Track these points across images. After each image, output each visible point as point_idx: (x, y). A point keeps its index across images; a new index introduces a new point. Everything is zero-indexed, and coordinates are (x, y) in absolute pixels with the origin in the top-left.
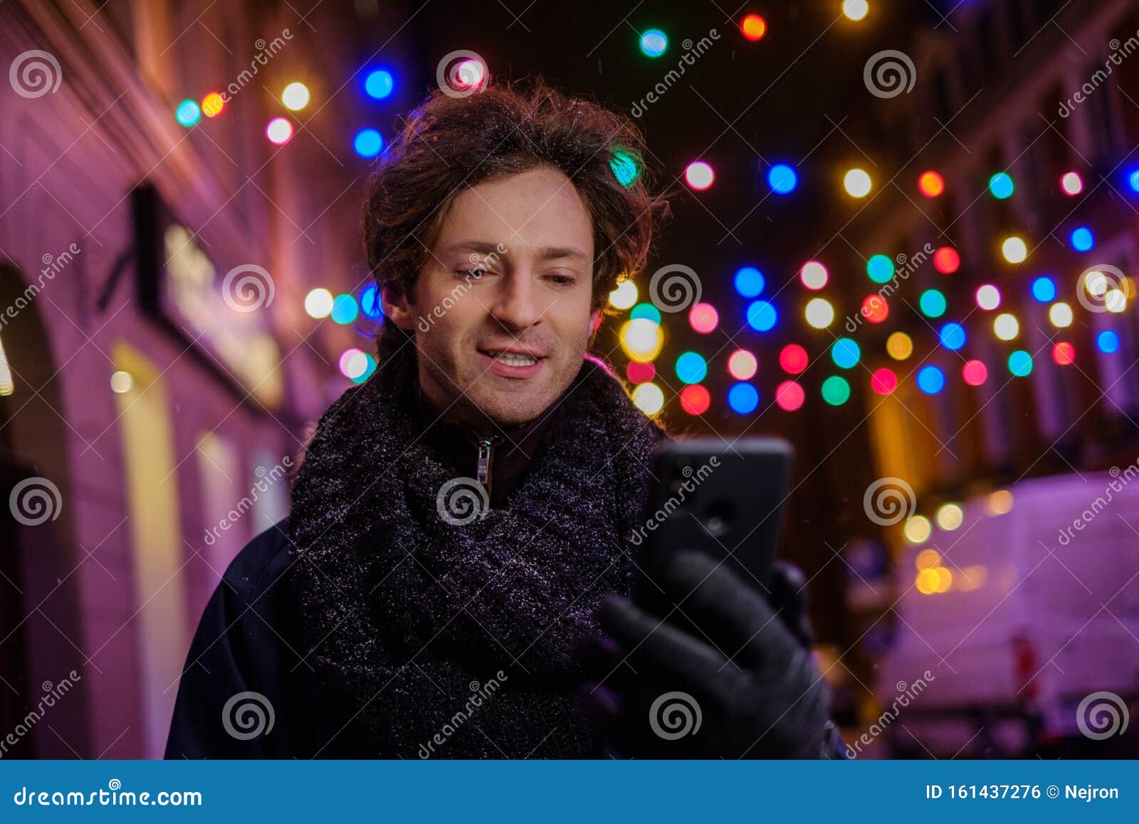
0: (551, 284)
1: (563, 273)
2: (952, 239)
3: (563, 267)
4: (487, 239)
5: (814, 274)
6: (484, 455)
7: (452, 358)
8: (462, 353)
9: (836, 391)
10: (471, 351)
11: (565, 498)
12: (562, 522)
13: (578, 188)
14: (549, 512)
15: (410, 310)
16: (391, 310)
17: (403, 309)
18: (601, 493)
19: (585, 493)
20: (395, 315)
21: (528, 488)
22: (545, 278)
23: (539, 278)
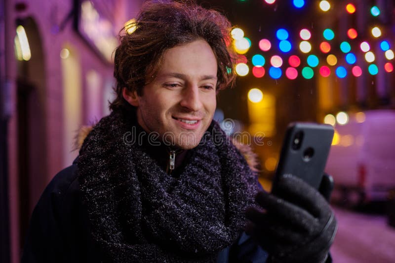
0: (203, 89)
1: (209, 85)
2: (354, 26)
3: (209, 83)
4: (180, 72)
5: (305, 34)
6: (172, 157)
7: (162, 121)
8: (167, 119)
9: (308, 74)
10: (170, 118)
11: (204, 176)
12: (204, 188)
13: (212, 48)
14: (198, 183)
15: (138, 98)
16: (128, 98)
17: (134, 98)
18: (217, 174)
19: (212, 174)
20: (130, 100)
21: (188, 171)
22: (201, 87)
23: (199, 87)
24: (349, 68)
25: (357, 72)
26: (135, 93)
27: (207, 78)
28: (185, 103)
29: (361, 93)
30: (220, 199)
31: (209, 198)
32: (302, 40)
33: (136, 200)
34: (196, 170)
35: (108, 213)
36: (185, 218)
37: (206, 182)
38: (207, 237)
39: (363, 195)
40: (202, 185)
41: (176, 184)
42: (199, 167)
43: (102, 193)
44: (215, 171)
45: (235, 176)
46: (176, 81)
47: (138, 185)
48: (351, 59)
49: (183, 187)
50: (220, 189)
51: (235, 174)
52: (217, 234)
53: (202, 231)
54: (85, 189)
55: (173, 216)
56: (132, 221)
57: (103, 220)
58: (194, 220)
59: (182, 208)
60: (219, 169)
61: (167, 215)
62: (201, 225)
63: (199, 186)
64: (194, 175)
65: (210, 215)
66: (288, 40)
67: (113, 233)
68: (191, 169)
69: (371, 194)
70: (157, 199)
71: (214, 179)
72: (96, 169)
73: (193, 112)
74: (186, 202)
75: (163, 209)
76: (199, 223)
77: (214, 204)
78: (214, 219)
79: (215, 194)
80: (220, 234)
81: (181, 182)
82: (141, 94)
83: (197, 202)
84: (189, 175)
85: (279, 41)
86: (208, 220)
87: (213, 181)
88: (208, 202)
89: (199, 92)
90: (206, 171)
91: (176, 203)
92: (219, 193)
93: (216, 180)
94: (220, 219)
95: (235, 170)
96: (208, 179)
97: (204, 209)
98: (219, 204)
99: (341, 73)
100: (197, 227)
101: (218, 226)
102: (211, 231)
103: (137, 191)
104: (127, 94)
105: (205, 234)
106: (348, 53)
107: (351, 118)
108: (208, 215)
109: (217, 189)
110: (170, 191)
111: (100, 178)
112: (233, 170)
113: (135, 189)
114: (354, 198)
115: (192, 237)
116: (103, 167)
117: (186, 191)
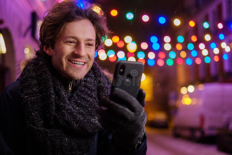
3: (90, 42)
4: (74, 36)
5: (167, 39)
6: (70, 85)
11: (88, 92)
12: (88, 98)
13: (94, 25)
14: (84, 96)
15: (52, 51)
16: (46, 51)
17: (50, 51)
18: (95, 90)
19: (92, 91)
20: (47, 52)
21: (79, 89)
22: (86, 45)
23: (85, 45)
24: (194, 59)
25: (198, 61)
26: (50, 48)
27: (90, 40)
28: (76, 52)
29: (202, 74)
30: (97, 104)
31: (91, 104)
32: (165, 43)
33: (52, 103)
34: (83, 89)
35: (36, 110)
36: (78, 115)
37: (89, 95)
38: (90, 125)
39: (203, 132)
40: (87, 97)
41: (73, 96)
42: (85, 87)
43: (33, 99)
44: (94, 89)
45: (105, 91)
46: (72, 40)
47: (54, 95)
48: (194, 54)
49: (76, 98)
50: (97, 99)
51: (105, 90)
52: (95, 123)
53: (87, 122)
54: (24, 96)
55: (71, 114)
56: (49, 115)
57: (33, 114)
58: (82, 116)
59: (76, 110)
60: (96, 88)
61: (68, 113)
62: (86, 118)
63: (85, 97)
64: (82, 91)
65: (91, 113)
66: (157, 42)
67: (39, 122)
68: (81, 88)
69: (207, 132)
70: (63, 103)
71: (94, 93)
72: (30, 85)
73: (81, 58)
74: (78, 106)
75: (66, 110)
76: (85, 118)
77: (94, 107)
78: (94, 115)
79: (94, 101)
80: (97, 123)
81: (75, 95)
82: (53, 48)
83: (84, 106)
84: (79, 91)
85: (152, 43)
86: (90, 116)
87: (93, 94)
88: (90, 106)
89: (85, 47)
90: (88, 89)
91: (73, 106)
92: (96, 101)
93: (95, 94)
94: (97, 115)
95: (105, 88)
96: (90, 93)
97: (88, 109)
98: (96, 107)
99: (189, 62)
100: (84, 119)
101: (96, 119)
102: (92, 121)
103: (53, 99)
104: (46, 49)
105: (89, 124)
106: (192, 50)
107: (196, 88)
108: (90, 113)
109: (95, 98)
110: (69, 100)
111: (32, 90)
112: (104, 88)
113: (52, 97)
114: (198, 134)
115: (82, 125)
116: (35, 84)
117: (78, 100)
